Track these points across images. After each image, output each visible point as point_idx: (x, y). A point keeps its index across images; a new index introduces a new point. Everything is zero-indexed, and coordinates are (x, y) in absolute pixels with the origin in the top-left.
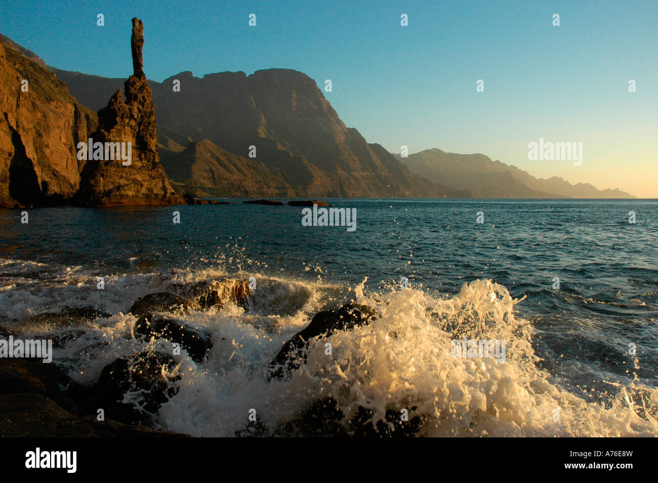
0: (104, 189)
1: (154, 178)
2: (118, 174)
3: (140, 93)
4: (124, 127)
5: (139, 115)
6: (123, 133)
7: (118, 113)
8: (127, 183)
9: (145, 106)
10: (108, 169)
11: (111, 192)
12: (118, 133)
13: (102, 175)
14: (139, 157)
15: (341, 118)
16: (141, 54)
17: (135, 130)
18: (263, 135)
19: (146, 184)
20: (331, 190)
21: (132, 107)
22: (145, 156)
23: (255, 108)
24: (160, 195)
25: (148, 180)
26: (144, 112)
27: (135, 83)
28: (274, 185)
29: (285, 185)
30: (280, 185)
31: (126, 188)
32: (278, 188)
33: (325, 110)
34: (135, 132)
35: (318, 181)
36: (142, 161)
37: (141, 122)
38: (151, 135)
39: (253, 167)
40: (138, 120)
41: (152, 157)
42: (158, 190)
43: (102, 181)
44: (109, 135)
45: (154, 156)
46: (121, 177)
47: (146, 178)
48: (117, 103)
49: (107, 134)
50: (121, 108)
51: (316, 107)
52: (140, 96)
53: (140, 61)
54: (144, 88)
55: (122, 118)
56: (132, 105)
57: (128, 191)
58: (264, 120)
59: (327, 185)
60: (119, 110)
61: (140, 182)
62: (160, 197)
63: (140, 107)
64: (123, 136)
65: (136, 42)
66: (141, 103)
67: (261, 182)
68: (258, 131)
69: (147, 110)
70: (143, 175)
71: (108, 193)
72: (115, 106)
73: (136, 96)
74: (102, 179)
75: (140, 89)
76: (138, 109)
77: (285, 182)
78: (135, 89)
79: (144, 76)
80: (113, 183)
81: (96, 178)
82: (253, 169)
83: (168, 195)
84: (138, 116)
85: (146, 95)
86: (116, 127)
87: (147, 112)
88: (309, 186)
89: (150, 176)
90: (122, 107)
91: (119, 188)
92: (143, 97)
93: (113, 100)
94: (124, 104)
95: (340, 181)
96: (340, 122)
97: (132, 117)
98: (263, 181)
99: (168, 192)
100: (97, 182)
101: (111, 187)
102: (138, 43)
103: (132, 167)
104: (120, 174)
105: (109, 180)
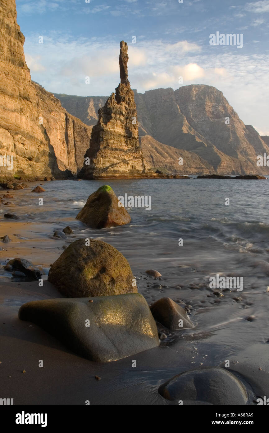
0: (103, 166)
1: (136, 158)
2: (112, 155)
3: (127, 96)
4: (117, 121)
5: (126, 112)
6: (116, 125)
7: (113, 110)
8: (119, 162)
9: (130, 105)
10: (106, 151)
11: (108, 169)
12: (112, 125)
13: (102, 156)
14: (126, 143)
15: (240, 118)
16: (127, 67)
17: (123, 123)
18: (185, 132)
19: (131, 162)
20: (234, 170)
21: (121, 106)
22: (130, 143)
23: (180, 113)
24: (140, 171)
25: (132, 160)
26: (129, 110)
27: (123, 89)
28: (194, 166)
29: (202, 166)
30: (198, 166)
31: (118, 165)
32: (197, 168)
33: (229, 113)
34: (123, 124)
35: (225, 164)
36: (128, 145)
37: (128, 117)
38: (134, 127)
39: (180, 154)
40: (125, 116)
41: (135, 143)
42: (139, 168)
43: (101, 161)
44: (106, 127)
45: (136, 142)
46: (115, 158)
47: (131, 159)
48: (112, 103)
49: (105, 126)
50: (114, 107)
51: (223, 111)
52: (127, 98)
53: (126, 72)
54: (129, 92)
55: (115, 114)
56: (122, 105)
57: (119, 168)
58: (186, 121)
59: (231, 166)
60: (113, 108)
61: (127, 161)
62: (141, 172)
63: (127, 106)
64: (116, 127)
65: (123, 59)
66: (128, 103)
67: (186, 164)
68: (182, 129)
69: (132, 108)
70: (128, 156)
71: (105, 170)
72: (110, 105)
73: (124, 98)
74: (101, 159)
75: (126, 93)
76: (126, 107)
77: (202, 164)
78: (123, 93)
79: (129, 84)
80: (109, 162)
81: (98, 158)
82: (179, 155)
83: (146, 171)
84: (125, 113)
85: (130, 97)
86: (111, 121)
87: (131, 110)
88: (218, 167)
89: (134, 157)
90: (115, 106)
91: (113, 165)
92: (129, 99)
93: (109, 101)
94: (116, 104)
95: (240, 163)
96: (240, 121)
97: (121, 113)
98: (186, 163)
99: (146, 168)
100: (98, 161)
101: (108, 164)
102: (124, 59)
103: (121, 150)
104: (114, 155)
105: (106, 159)
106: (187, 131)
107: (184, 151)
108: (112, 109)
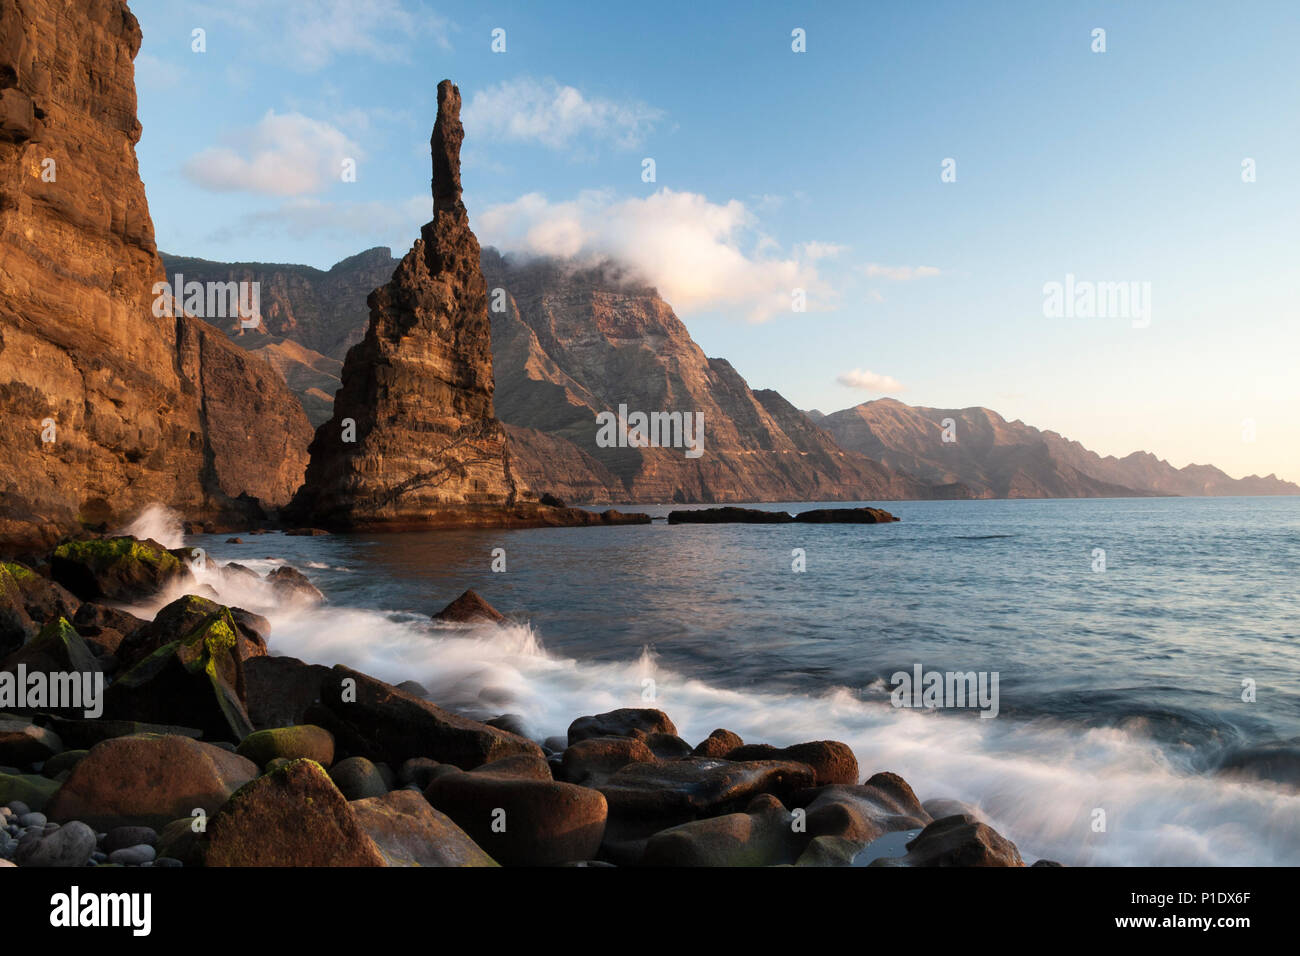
0: (385, 483)
1: (487, 456)
2: (415, 446)
3: (458, 252)
4: (430, 332)
5: (457, 305)
6: (426, 345)
7: (420, 298)
8: (436, 468)
9: (469, 284)
10: (396, 432)
11: (402, 491)
12: (415, 346)
13: (383, 450)
14: (455, 406)
15: (693, 338)
16: (458, 162)
17: (448, 341)
18: (536, 376)
19: (470, 470)
20: (680, 487)
21: (442, 285)
22: (467, 405)
23: (519, 319)
24: (501, 497)
25: (474, 462)
26: (466, 297)
27: (450, 229)
28: (565, 478)
29: (588, 477)
30: (577, 479)
31: (434, 480)
32: (574, 484)
33: (662, 323)
34: (447, 344)
35: (654, 470)
36: (460, 413)
37: (462, 321)
38: (481, 353)
39: (521, 441)
40: (454, 315)
41: (482, 406)
42: (497, 488)
43: (380, 464)
44: (396, 350)
45: (486, 404)
46: (423, 454)
47: (472, 458)
48: (415, 274)
49: (392, 347)
50: (422, 286)
51: (644, 316)
52: (459, 258)
53: (455, 179)
54: (467, 240)
55: (426, 310)
56: (443, 281)
57: (438, 489)
58: (538, 344)
59: (671, 476)
60: (420, 289)
61: (461, 465)
62: (503, 502)
63: (459, 285)
64: (426, 353)
65: (448, 135)
66: (461, 276)
67: (540, 472)
68: (526, 367)
69: (473, 292)
70: (463, 449)
71: (394, 495)
72: (411, 280)
73: (452, 259)
74: (380, 458)
75: (458, 244)
76: (455, 290)
77: (588, 472)
78: (448, 242)
79: (465, 214)
80: (406, 468)
81: (369, 457)
82: (520, 445)
83: (518, 498)
84: (454, 306)
85: (469, 258)
86: (412, 331)
87: (472, 298)
88: (635, 480)
89: (479, 452)
90: (424, 282)
91: (419, 478)
92: (465, 262)
93: (406, 266)
94: (428, 278)
95: (698, 467)
96: (693, 348)
97: (442, 308)
98: (542, 470)
99: (518, 489)
100: (371, 466)
101: (402, 478)
102: (451, 137)
103: (444, 429)
104: (421, 446)
105: (397, 460)
106: (541, 372)
107: (535, 434)
108: (418, 292)
